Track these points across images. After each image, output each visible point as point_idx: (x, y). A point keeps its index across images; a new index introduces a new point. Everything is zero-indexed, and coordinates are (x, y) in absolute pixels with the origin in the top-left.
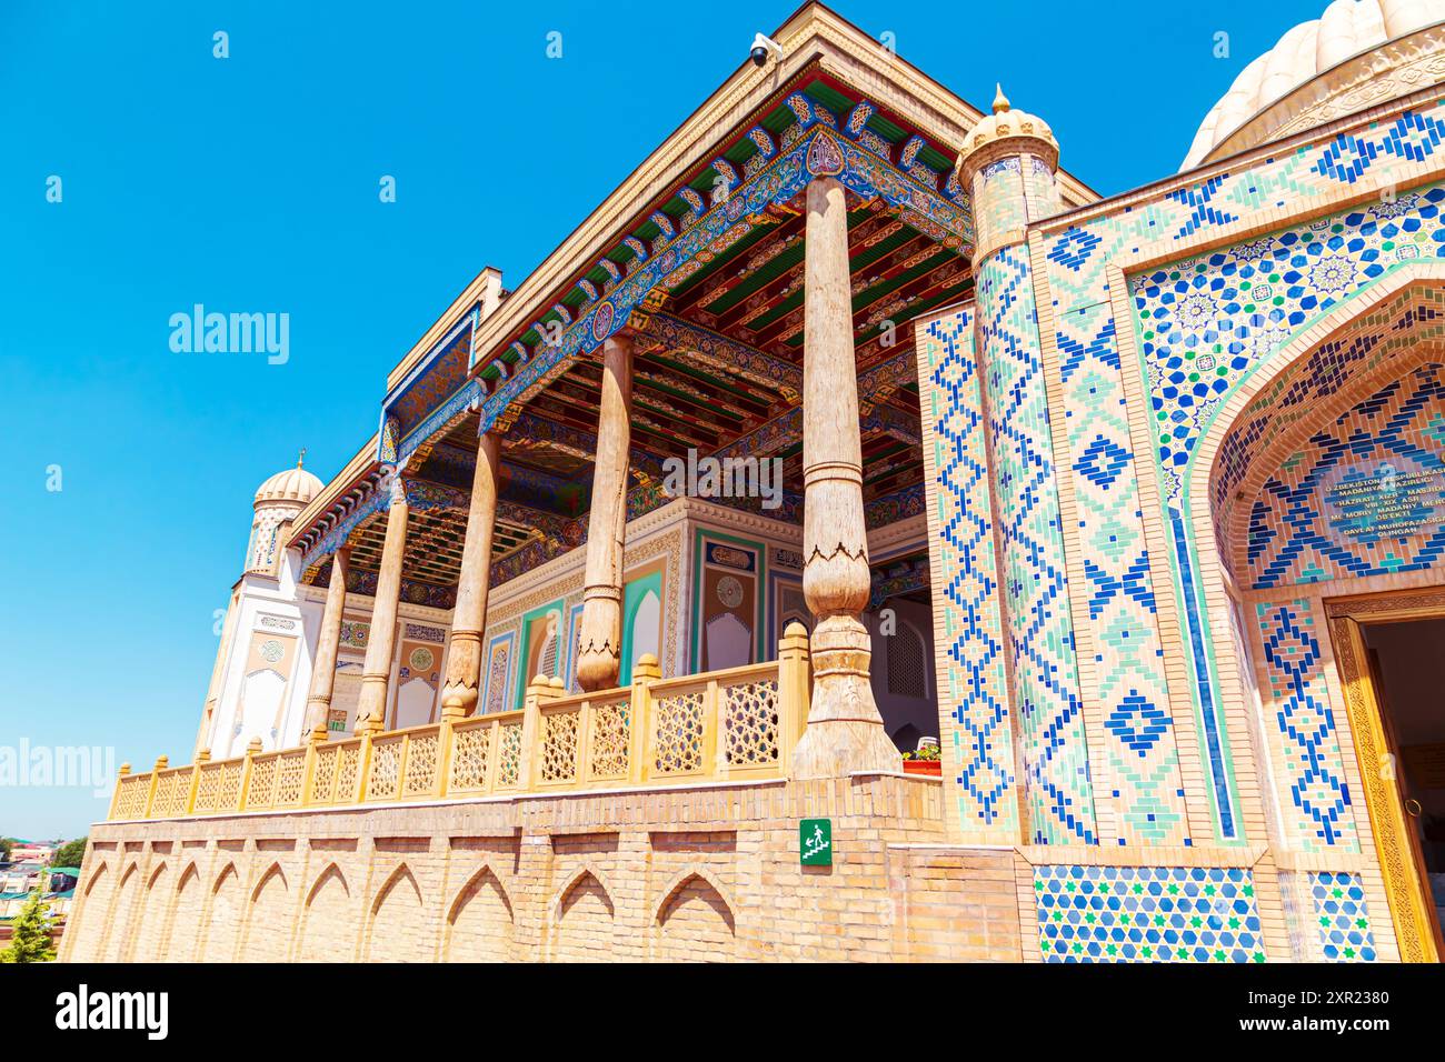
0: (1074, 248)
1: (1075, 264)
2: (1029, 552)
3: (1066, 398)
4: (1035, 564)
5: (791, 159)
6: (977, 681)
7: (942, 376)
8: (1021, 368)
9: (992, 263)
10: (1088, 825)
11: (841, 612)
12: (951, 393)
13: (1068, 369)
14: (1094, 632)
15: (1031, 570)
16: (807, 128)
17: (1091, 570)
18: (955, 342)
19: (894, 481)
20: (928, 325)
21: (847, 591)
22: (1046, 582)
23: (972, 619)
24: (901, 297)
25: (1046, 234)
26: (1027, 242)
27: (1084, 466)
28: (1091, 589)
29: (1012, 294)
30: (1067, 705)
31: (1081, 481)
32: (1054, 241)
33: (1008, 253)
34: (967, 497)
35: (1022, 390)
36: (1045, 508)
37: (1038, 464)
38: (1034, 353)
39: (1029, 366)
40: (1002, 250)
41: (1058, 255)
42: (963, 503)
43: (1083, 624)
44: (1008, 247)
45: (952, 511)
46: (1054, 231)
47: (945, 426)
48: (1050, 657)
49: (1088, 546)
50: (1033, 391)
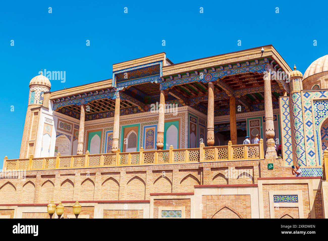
0: (307, 95)
1: (307, 97)
2: (300, 133)
3: (305, 115)
5: (261, 66)
7: (284, 106)
9: (295, 94)
10: (305, 164)
12: (285, 109)
13: (305, 111)
14: (307, 144)
16: (266, 62)
17: (307, 136)
20: (282, 98)
25: (303, 92)
26: (301, 92)
27: (307, 124)
28: (307, 139)
29: (298, 99)
30: (304, 151)
31: (306, 126)
32: (304, 93)
33: (298, 93)
35: (299, 113)
36: (302, 128)
37: (301, 123)
38: (301, 108)
39: (300, 110)
40: (297, 92)
41: (305, 95)
43: (306, 142)
44: (298, 92)
46: (304, 92)
48: (302, 146)
49: (307, 133)
50: (301, 113)
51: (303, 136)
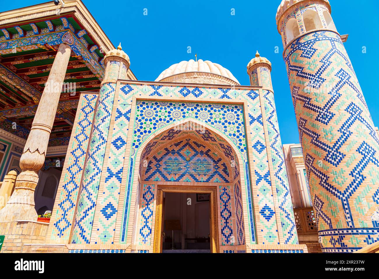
0: (127, 89)
1: (126, 93)
2: (94, 162)
3: (115, 125)
4: (95, 166)
5: (58, 35)
6: (69, 195)
7: (84, 109)
8: (106, 114)
9: (106, 85)
10: (88, 238)
11: (31, 170)
12: (86, 115)
13: (117, 118)
14: (104, 186)
15: (93, 167)
16: (65, 29)
17: (109, 170)
18: (90, 102)
19: (63, 134)
20: (85, 95)
21: (35, 164)
22: (96, 171)
23: (73, 178)
24: (80, 85)
25: (121, 83)
26: (116, 83)
27: (114, 143)
28: (107, 174)
29: (109, 95)
30: (92, 205)
31: (112, 146)
32: (123, 86)
33: (111, 84)
34: (81, 144)
35: (104, 120)
36: (101, 151)
37: (103, 139)
38: (110, 111)
39: (108, 114)
40: (110, 83)
41: (123, 89)
42: (80, 145)
43: (103, 183)
44: (111, 83)
45: (76, 147)
46: (124, 83)
47: (81, 123)
48: (91, 191)
49: (109, 163)
50: (107, 120)
51: (100, 168)
